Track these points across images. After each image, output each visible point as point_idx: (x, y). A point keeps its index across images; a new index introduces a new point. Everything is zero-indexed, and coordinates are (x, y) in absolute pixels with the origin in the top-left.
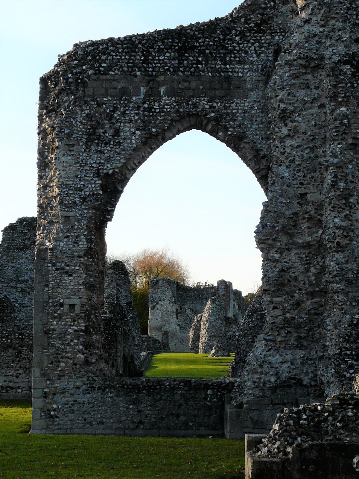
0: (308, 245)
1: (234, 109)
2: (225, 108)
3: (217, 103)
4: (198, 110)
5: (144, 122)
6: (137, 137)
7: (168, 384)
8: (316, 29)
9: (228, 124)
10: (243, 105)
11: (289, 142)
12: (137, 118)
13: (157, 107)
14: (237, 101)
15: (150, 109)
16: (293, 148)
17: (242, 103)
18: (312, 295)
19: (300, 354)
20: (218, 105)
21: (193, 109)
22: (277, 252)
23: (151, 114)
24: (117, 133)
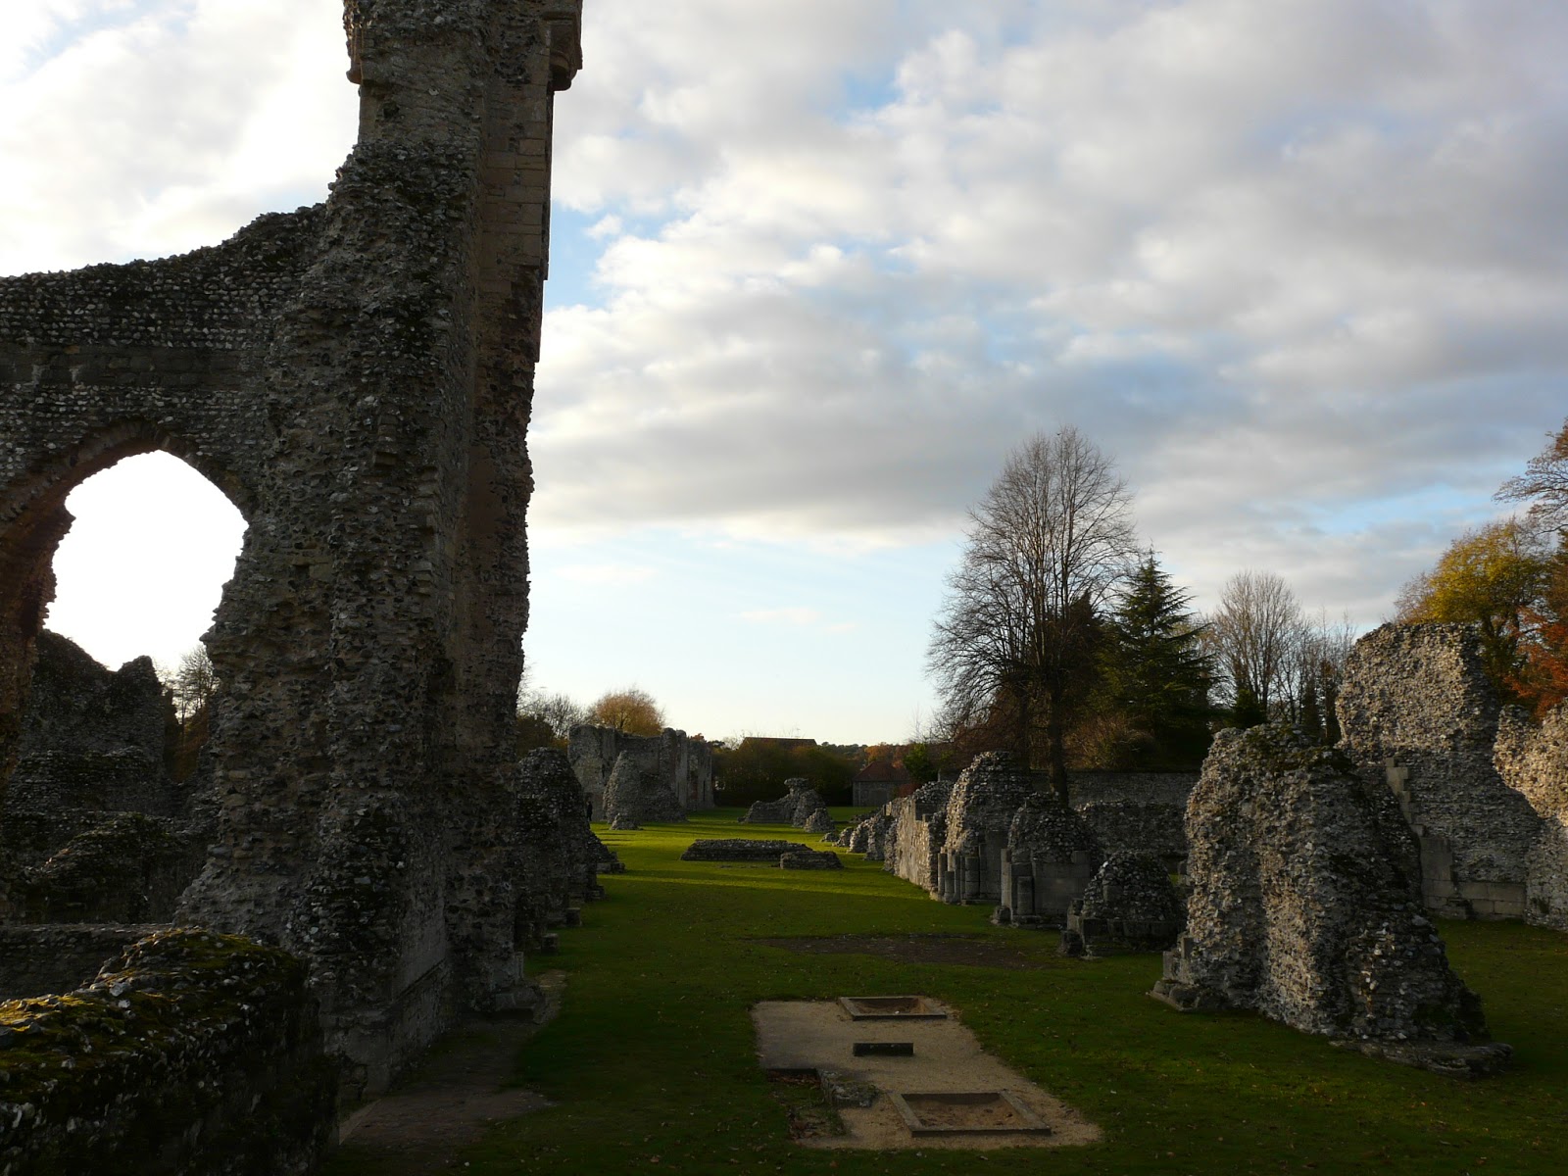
0: (310, 667)
1: (212, 410)
2: (195, 406)
3: (180, 398)
4: (142, 410)
5: (33, 430)
6: (18, 459)
7: (43, 940)
8: (348, 256)
9: (197, 436)
10: (229, 401)
11: (283, 465)
12: (19, 422)
13: (63, 403)
14: (219, 395)
15: (47, 407)
16: (287, 477)
17: (229, 398)
18: (309, 765)
19: (277, 884)
20: (181, 401)
21: (132, 407)
22: (246, 680)
23: (49, 415)
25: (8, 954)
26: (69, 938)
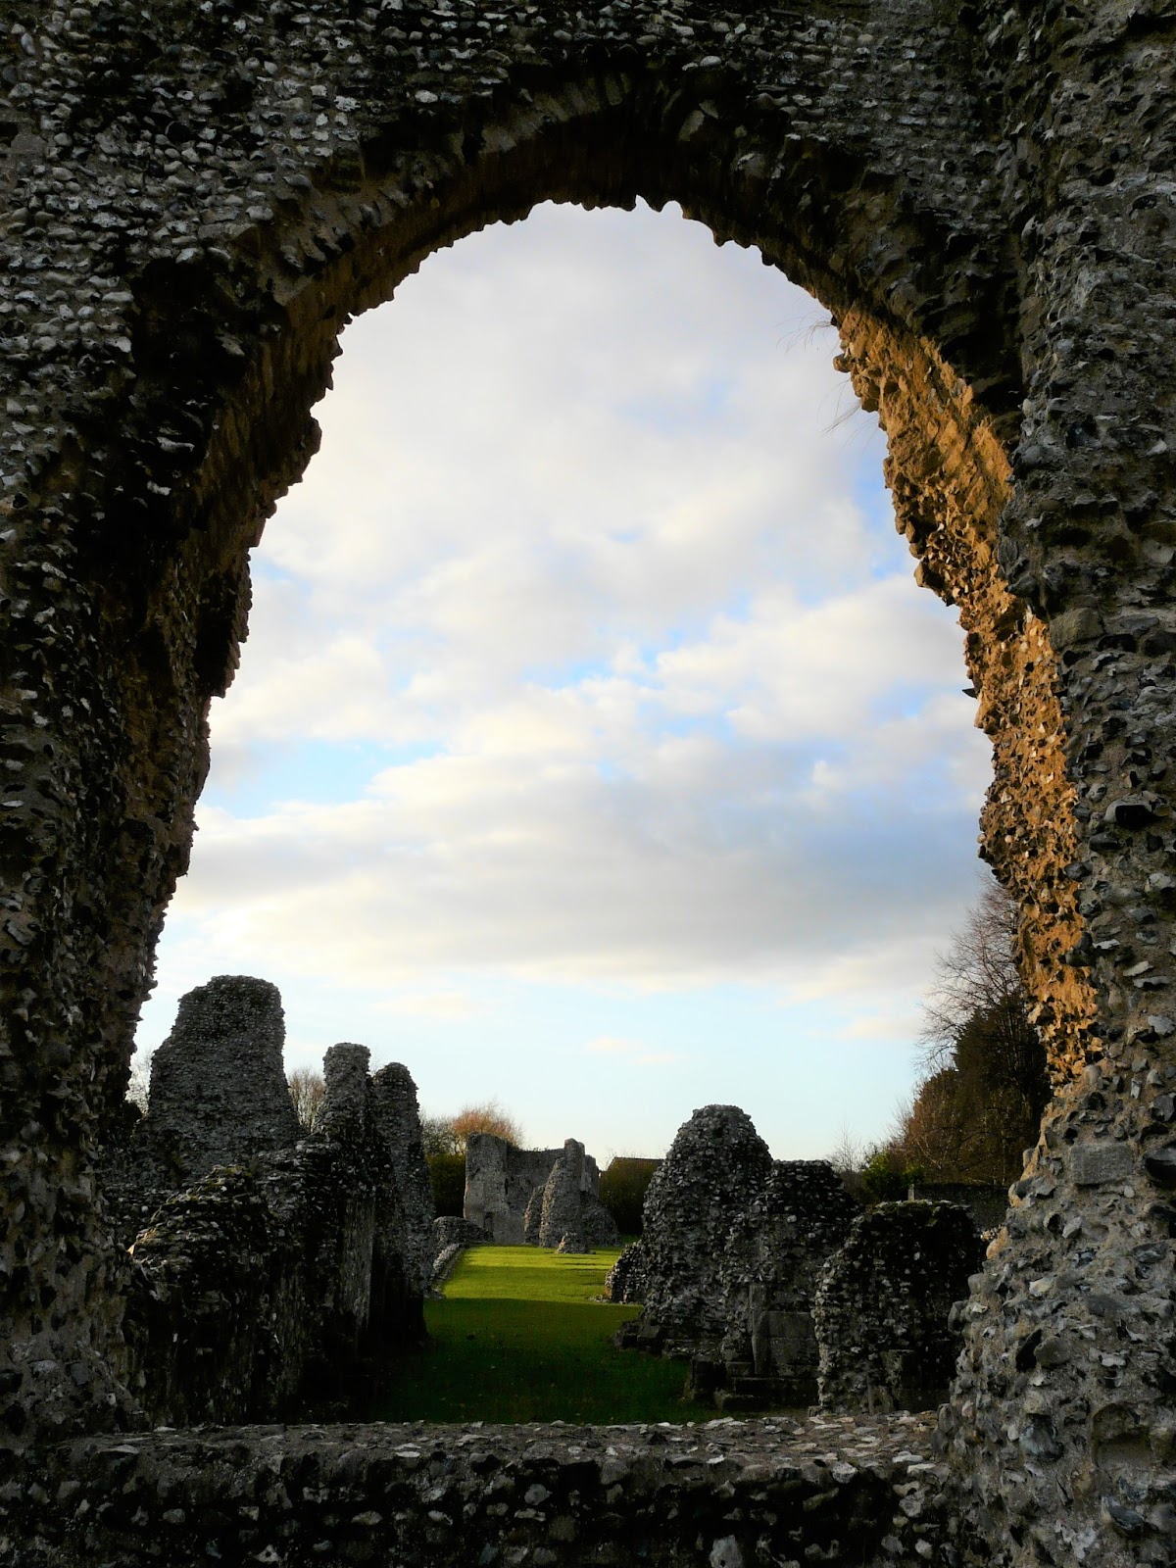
1: (809, 52)
2: (769, 42)
3: (733, 24)
4: (643, 39)
5: (378, 62)
6: (342, 118)
7: (437, 1493)
9: (783, 99)
10: (848, 38)
12: (344, 43)
13: (449, 14)
14: (825, 23)
17: (847, 32)
20: (735, 30)
21: (617, 33)
23: (416, 34)
24: (240, 95)
25: (322, 1546)
26: (523, 1484)
